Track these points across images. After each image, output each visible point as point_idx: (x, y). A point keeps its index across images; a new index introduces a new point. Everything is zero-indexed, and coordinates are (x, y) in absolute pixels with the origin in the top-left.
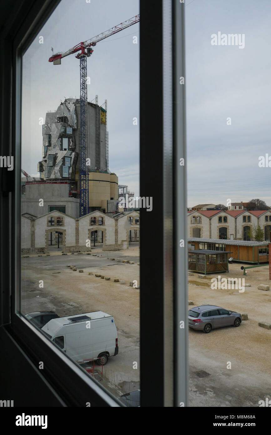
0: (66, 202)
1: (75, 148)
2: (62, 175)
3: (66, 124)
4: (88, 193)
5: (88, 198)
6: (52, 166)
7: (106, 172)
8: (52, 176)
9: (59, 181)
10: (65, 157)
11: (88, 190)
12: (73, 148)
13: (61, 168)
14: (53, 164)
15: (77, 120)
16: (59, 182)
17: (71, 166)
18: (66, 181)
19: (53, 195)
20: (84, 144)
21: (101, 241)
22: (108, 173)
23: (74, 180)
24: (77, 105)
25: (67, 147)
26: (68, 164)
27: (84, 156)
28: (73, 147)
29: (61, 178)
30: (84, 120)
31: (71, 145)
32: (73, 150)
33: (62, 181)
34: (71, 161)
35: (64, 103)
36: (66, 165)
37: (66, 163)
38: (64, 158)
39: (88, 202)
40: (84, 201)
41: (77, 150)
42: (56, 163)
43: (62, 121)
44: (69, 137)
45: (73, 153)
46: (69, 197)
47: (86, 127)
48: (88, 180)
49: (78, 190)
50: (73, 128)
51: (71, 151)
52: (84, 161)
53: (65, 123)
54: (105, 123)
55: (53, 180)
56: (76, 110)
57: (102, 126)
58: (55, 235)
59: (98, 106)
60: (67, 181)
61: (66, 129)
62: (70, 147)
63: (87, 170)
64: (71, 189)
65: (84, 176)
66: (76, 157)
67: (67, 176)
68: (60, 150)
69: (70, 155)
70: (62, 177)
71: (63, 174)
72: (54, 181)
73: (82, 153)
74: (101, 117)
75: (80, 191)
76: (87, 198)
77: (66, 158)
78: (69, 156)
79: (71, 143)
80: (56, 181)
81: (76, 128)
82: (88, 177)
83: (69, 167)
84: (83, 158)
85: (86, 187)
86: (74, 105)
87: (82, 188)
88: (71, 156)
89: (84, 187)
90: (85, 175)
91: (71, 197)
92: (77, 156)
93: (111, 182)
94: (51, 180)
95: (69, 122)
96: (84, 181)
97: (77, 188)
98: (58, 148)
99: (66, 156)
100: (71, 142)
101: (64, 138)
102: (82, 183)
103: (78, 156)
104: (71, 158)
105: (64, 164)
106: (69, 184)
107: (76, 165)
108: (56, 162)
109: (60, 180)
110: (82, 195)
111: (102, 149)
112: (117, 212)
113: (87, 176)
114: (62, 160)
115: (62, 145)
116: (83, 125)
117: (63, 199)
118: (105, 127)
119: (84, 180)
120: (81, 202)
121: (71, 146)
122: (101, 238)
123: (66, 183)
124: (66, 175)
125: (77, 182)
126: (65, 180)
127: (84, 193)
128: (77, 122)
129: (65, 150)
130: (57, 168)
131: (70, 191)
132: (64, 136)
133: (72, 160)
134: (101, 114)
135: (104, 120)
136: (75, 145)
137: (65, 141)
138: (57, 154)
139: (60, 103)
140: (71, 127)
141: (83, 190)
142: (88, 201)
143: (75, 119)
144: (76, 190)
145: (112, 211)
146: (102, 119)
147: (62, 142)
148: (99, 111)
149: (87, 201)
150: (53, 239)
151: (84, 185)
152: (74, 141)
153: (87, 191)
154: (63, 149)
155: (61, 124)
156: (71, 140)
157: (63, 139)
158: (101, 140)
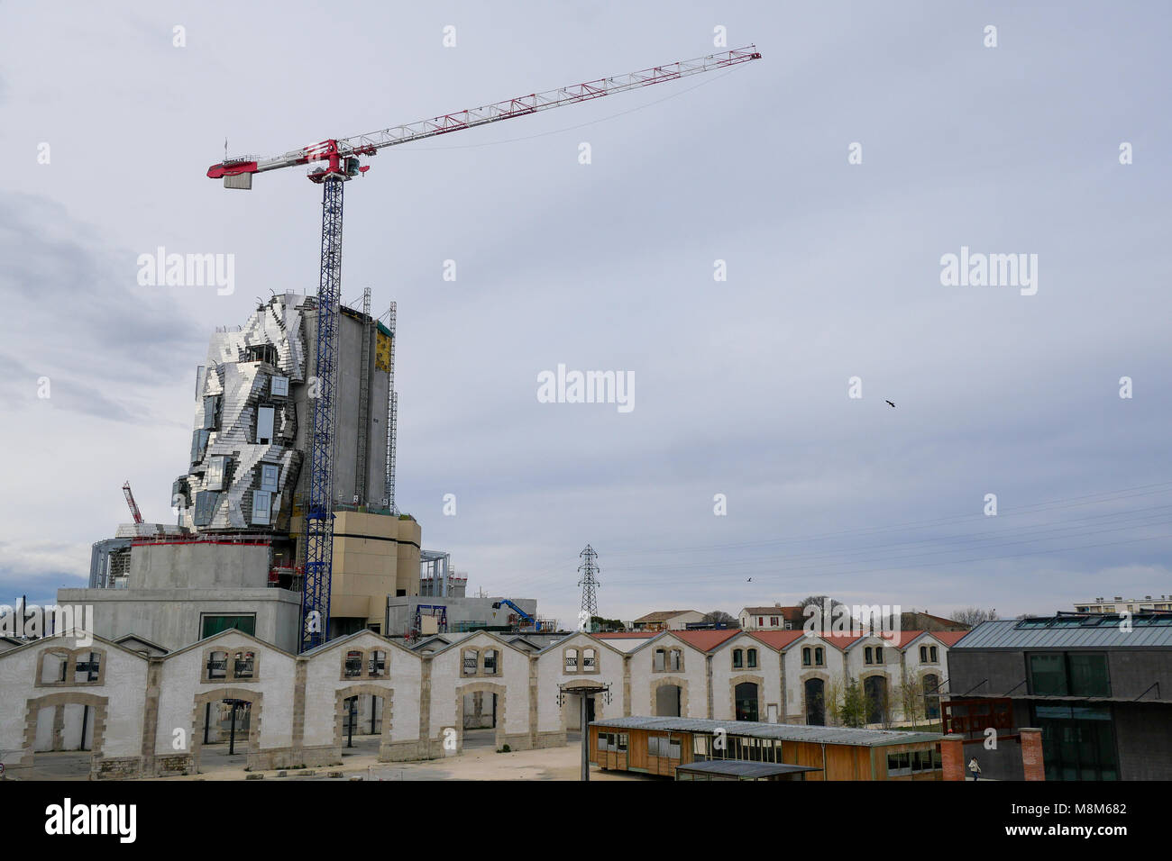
0: (258, 603)
1: (295, 438)
2: (248, 517)
3: (271, 365)
4: (328, 576)
5: (329, 589)
6: (220, 491)
7: (385, 511)
8: (220, 522)
9: (239, 537)
10: (261, 463)
11: (330, 564)
12: (289, 439)
13: (248, 497)
14: (224, 483)
15: (306, 356)
16: (238, 540)
17: (279, 492)
18: (259, 537)
19: (217, 580)
20: (325, 427)
21: (368, 728)
22: (392, 514)
23: (287, 534)
24: (308, 314)
25: (270, 436)
26: (270, 482)
27: (323, 463)
28: (290, 435)
29: (246, 526)
30: (328, 355)
31: (282, 429)
32: (288, 443)
33: (248, 537)
34: (279, 475)
35: (268, 306)
36: (263, 487)
37: (263, 481)
38: (258, 468)
39: (329, 602)
40: (314, 599)
41: (302, 444)
42: (235, 482)
43: (260, 357)
44: (277, 404)
45: (289, 454)
46: (269, 585)
47: (334, 375)
48: (333, 535)
49: (296, 566)
50: (293, 378)
51: (282, 448)
52: (323, 477)
53: (268, 361)
54: (387, 368)
55: (220, 534)
56: (303, 326)
57: (378, 375)
58: (220, 713)
59: (371, 318)
60: (265, 537)
61: (270, 381)
62: (280, 435)
63: (329, 504)
64: (276, 562)
65: (320, 521)
66: (296, 464)
67: (266, 522)
68: (249, 443)
69: (279, 458)
70: (250, 525)
71: (254, 514)
72: (223, 537)
73: (318, 453)
74: (377, 350)
75: (305, 570)
76: (326, 591)
77: (264, 466)
78: (276, 462)
79: (284, 422)
80: (229, 537)
81: (301, 378)
82: (332, 525)
83: (274, 495)
84: (318, 469)
85: (322, 556)
86: (298, 312)
87: (312, 560)
88: (280, 462)
89: (319, 556)
90: (324, 520)
91: (276, 586)
92: (298, 461)
93: (399, 542)
94: (214, 533)
95: (279, 363)
96: (320, 538)
97: (293, 557)
98: (241, 435)
99: (266, 460)
100: (283, 419)
101: (262, 406)
102: (312, 542)
103: (302, 461)
104: (281, 466)
105: (256, 484)
106: (270, 545)
107: (295, 489)
108: (234, 478)
109: (243, 533)
110: (311, 581)
111: (375, 444)
112: (416, 635)
113: (329, 521)
114: (254, 472)
115: (254, 428)
116: (324, 371)
117: (249, 593)
118: (389, 378)
119: (319, 534)
120: (305, 603)
121: (282, 432)
122: (370, 718)
123: (261, 542)
124: (261, 517)
125: (295, 540)
126: (257, 533)
127: (318, 575)
128: (306, 362)
129: (264, 441)
130: (234, 499)
131: (271, 567)
132: (264, 402)
133: (285, 473)
134: (379, 342)
135: (385, 358)
136: (296, 429)
137: (266, 415)
138: (236, 454)
139: (258, 307)
140: (285, 375)
141: (316, 563)
142: (329, 599)
143: (298, 353)
144: (291, 565)
145: (401, 632)
146: (380, 355)
147: (255, 418)
148: (372, 332)
149: (326, 600)
150: (213, 723)
151: (319, 549)
152: (292, 417)
153: (325, 569)
154: (258, 441)
155: (256, 366)
156: (283, 416)
157: (260, 409)
158: (374, 415)
